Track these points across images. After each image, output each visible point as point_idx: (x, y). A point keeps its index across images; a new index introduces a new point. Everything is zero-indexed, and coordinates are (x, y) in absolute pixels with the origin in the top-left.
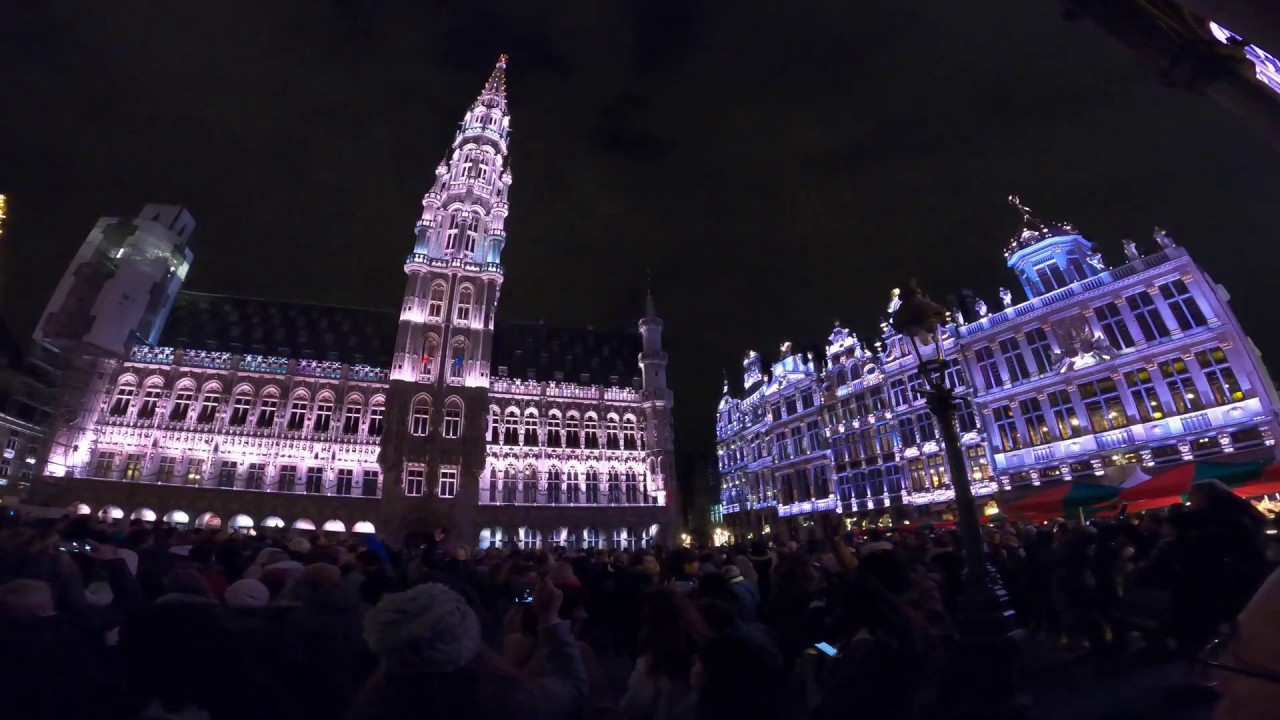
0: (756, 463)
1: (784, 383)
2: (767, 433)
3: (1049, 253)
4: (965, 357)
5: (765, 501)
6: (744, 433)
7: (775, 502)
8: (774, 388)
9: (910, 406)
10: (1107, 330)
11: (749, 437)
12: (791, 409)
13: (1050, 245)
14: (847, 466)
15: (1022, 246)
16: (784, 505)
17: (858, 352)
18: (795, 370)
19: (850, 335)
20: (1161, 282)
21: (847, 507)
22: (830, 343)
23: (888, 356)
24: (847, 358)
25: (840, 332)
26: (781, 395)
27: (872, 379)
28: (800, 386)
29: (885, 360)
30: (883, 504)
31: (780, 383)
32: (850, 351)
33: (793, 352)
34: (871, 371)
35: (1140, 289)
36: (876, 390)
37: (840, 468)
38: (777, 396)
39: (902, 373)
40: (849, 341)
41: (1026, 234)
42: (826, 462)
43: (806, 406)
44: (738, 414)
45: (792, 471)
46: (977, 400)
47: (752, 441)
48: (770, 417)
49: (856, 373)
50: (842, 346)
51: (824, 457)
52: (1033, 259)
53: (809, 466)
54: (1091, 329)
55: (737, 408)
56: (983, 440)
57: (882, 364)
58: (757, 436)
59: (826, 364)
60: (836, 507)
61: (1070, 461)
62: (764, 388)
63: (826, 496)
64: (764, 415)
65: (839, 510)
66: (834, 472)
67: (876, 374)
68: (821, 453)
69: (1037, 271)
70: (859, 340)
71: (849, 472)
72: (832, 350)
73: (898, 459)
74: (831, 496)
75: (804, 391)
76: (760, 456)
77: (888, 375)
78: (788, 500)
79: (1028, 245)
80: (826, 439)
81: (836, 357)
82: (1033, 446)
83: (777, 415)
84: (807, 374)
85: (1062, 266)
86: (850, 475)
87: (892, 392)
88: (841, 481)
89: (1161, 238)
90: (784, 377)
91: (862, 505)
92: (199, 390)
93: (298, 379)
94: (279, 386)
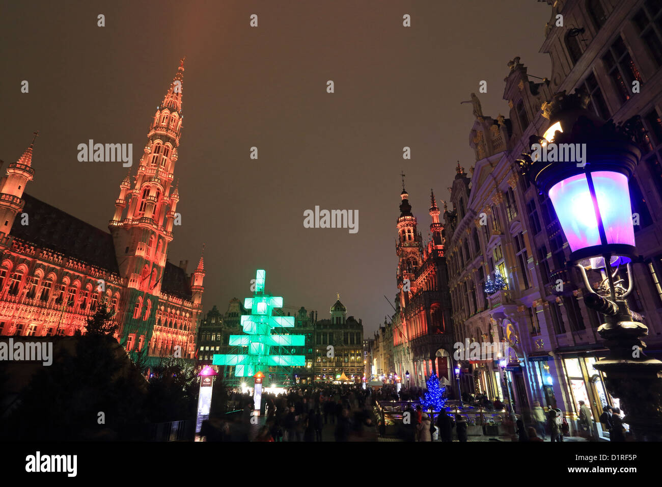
4: (315, 334)
10: (344, 339)
92: (45, 278)
93: (89, 278)
94: (81, 281)
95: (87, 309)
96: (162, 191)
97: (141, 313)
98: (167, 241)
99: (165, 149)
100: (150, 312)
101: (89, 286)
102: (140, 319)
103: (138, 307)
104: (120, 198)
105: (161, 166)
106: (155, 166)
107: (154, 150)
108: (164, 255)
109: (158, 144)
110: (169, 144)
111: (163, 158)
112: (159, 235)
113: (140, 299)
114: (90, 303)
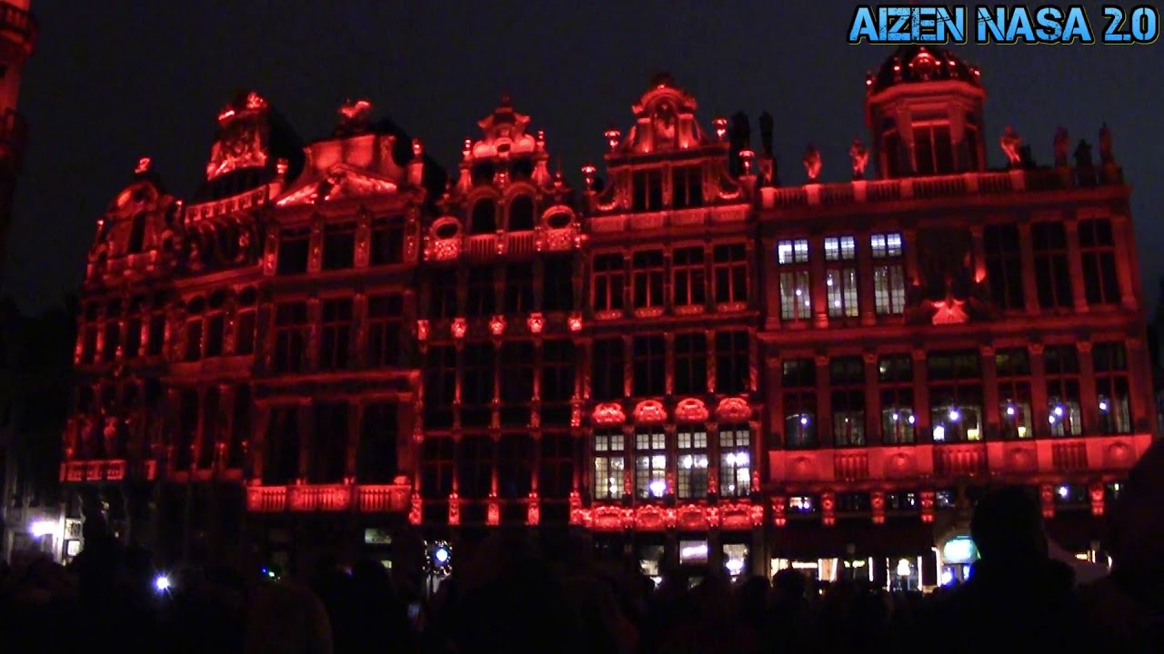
0: (197, 365)
1: (336, 189)
2: (247, 297)
3: (941, 106)
5: (204, 464)
6: (179, 283)
7: (234, 474)
8: (305, 194)
9: (628, 315)
11: (188, 298)
12: (338, 253)
13: (951, 92)
14: (457, 416)
16: (266, 483)
17: (540, 173)
18: (373, 170)
19: (531, 130)
20: (1083, 215)
21: (435, 512)
22: (479, 135)
23: (607, 201)
24: (513, 178)
25: (509, 119)
26: (316, 217)
27: (558, 238)
28: (376, 208)
29: (596, 206)
30: (525, 516)
31: (324, 188)
32: (522, 165)
34: (558, 221)
35: (1054, 216)
36: (561, 262)
37: (436, 415)
38: (306, 217)
39: (627, 243)
40: (526, 143)
42: (405, 396)
43: (376, 258)
44: (166, 234)
45: (306, 401)
46: (761, 336)
47: (196, 306)
48: (270, 261)
49: (524, 213)
50: (503, 148)
51: (403, 384)
52: (913, 107)
53: (355, 400)
54: (973, 261)
55: (169, 219)
56: (755, 417)
57: (588, 214)
58: (219, 297)
59: (457, 176)
60: (409, 507)
61: (887, 486)
62: (274, 190)
63: (388, 480)
64: (256, 251)
65: (416, 518)
66: (420, 421)
67: (566, 230)
68: (395, 374)
69: (917, 130)
70: (549, 147)
71: (456, 431)
72: (478, 150)
73: (575, 422)
74: (400, 480)
75: (382, 221)
76: (215, 347)
77: (596, 240)
78: (281, 473)
79: (918, 79)
80: (416, 342)
81: (484, 169)
82: (835, 446)
83: (293, 259)
84: (404, 184)
85: (956, 136)
86: (457, 438)
87: (594, 276)
88: (430, 446)
90: (339, 177)
91: (474, 512)
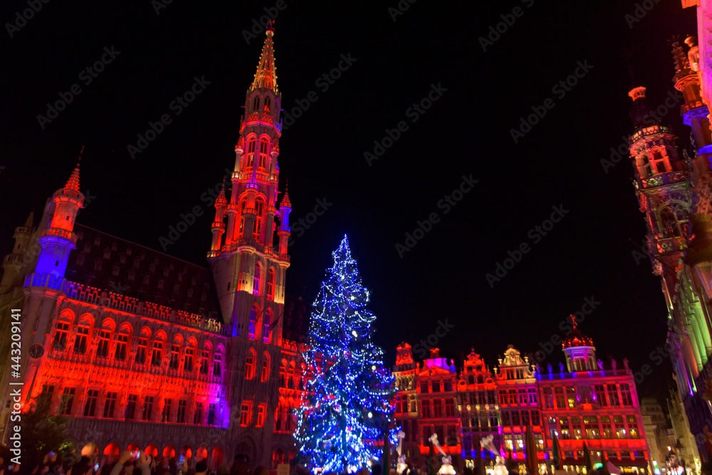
1: (434, 372)
3: (583, 352)
4: (539, 390)
8: (425, 373)
9: (509, 406)
10: (598, 396)
12: (436, 388)
13: (584, 349)
14: (471, 430)
15: (573, 345)
16: (424, 446)
17: (483, 370)
18: (442, 367)
19: (480, 358)
20: (621, 383)
21: (468, 453)
22: (467, 359)
23: (501, 377)
24: (477, 370)
25: (474, 355)
26: (429, 379)
27: (490, 386)
28: (444, 377)
29: (498, 378)
31: (430, 372)
32: (479, 368)
33: (441, 355)
34: (490, 382)
35: (613, 382)
36: (491, 392)
37: (466, 430)
38: (427, 378)
39: (507, 388)
40: (479, 362)
41: (576, 339)
42: (457, 425)
43: (446, 390)
45: (433, 425)
46: (542, 411)
48: (418, 390)
49: (481, 380)
50: (474, 363)
51: (456, 422)
52: (576, 353)
53: (445, 425)
54: (592, 394)
56: (542, 431)
57: (496, 380)
58: (404, 397)
59: (463, 370)
62: (417, 370)
63: (455, 445)
64: (414, 387)
65: (463, 454)
66: (462, 431)
67: (492, 384)
68: (454, 419)
69: (576, 359)
70: (485, 363)
72: (468, 363)
73: (500, 431)
74: (458, 445)
75: (446, 380)
76: (405, 410)
77: (499, 387)
79: (575, 345)
80: (458, 411)
81: (470, 368)
83: (424, 389)
84: (450, 371)
85: (586, 361)
86: (471, 435)
87: (499, 395)
88: (465, 437)
89: (626, 362)
90: (434, 369)
91: (478, 454)
92: (117, 330)
93: (176, 326)
94: (166, 331)
95: (179, 368)
96: (265, 201)
97: (257, 371)
98: (282, 268)
99: (262, 144)
100: (269, 369)
101: (179, 338)
102: (256, 380)
103: (251, 363)
104: (216, 220)
105: (260, 168)
106: (251, 169)
107: (247, 149)
108: (281, 287)
109: (252, 139)
110: (266, 136)
111: (261, 157)
112: (268, 260)
113: (252, 351)
114: (182, 360)
